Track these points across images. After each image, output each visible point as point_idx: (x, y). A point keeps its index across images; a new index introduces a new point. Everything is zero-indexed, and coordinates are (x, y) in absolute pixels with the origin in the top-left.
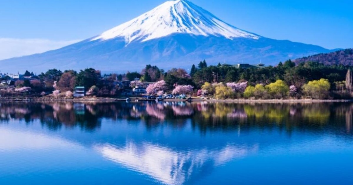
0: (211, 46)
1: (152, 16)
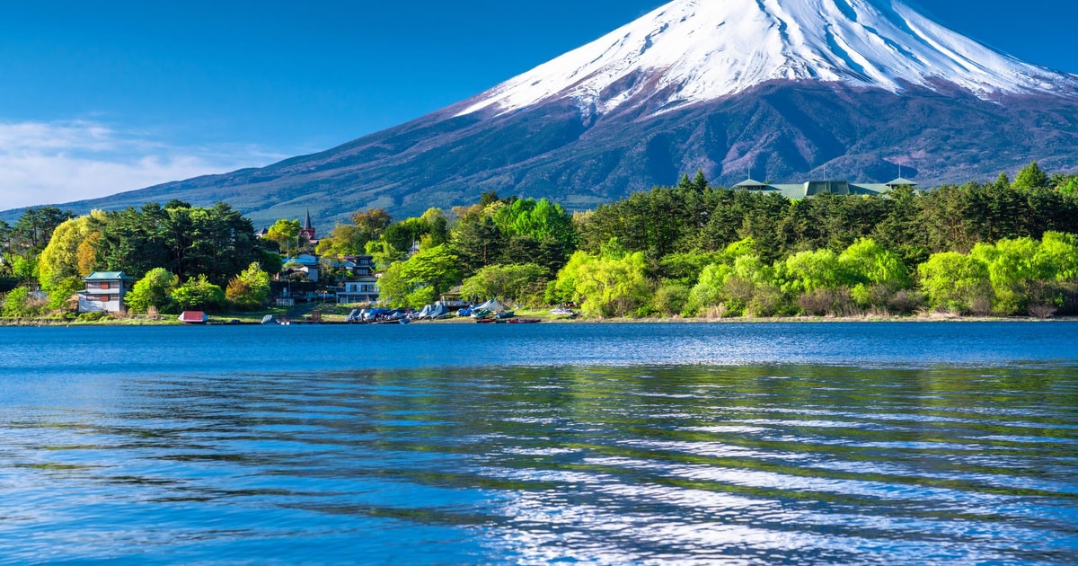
0: (916, 132)
1: (684, 20)
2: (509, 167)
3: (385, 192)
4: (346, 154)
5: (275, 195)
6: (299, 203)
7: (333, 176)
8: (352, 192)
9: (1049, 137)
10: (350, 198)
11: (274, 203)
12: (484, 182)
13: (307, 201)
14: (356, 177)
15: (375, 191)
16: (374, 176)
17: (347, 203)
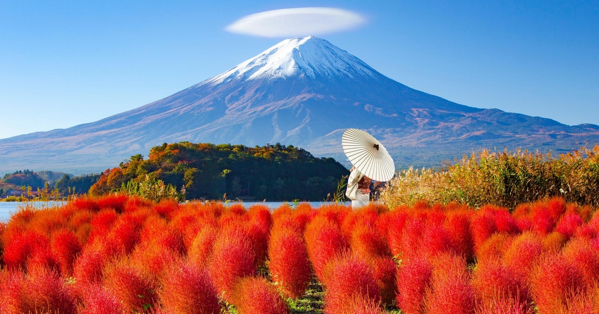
2: (189, 131)
3: (135, 142)
4: (108, 123)
5: (82, 142)
6: (97, 146)
7: (107, 134)
8: (118, 142)
9: (425, 122)
10: (120, 144)
11: (84, 146)
12: (180, 138)
13: (99, 145)
14: (118, 134)
15: (130, 141)
16: (127, 134)
17: (119, 147)
